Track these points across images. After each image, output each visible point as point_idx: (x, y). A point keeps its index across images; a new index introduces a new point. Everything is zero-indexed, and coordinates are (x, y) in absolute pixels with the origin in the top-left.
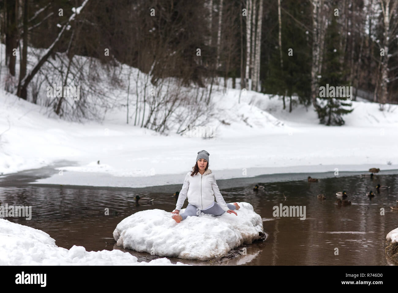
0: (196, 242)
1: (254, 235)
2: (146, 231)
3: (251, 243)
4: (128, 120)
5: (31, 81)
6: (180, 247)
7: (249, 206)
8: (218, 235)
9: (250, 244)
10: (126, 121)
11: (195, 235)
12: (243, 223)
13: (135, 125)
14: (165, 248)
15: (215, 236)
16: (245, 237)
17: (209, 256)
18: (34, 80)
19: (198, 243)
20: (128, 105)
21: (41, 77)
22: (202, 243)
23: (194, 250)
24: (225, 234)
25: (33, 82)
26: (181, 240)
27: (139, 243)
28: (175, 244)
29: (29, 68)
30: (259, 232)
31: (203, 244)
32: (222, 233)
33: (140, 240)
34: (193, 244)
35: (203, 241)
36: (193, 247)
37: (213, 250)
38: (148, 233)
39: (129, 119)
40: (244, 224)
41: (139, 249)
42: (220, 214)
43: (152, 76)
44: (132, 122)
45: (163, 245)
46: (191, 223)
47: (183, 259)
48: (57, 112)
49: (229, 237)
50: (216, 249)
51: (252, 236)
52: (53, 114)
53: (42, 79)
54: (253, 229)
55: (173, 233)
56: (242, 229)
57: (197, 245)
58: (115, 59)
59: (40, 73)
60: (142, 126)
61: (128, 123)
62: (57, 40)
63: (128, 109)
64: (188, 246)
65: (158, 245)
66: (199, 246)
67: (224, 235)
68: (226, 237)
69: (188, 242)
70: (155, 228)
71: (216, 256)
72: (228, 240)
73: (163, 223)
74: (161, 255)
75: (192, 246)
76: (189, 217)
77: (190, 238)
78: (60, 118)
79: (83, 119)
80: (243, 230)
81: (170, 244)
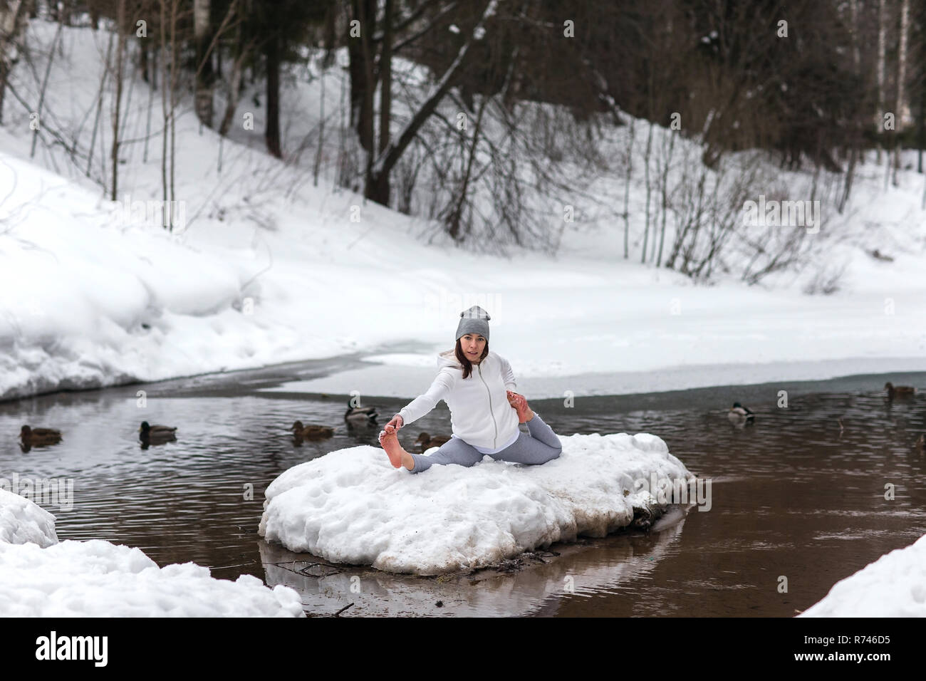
0: (419, 530)
1: (613, 515)
2: (314, 499)
3: (603, 535)
4: (626, 250)
5: (400, 161)
6: (378, 541)
7: (656, 443)
8: (490, 513)
9: (602, 538)
10: (622, 252)
11: (424, 510)
12: (588, 483)
13: (643, 260)
14: (343, 542)
15: (478, 515)
16: (585, 520)
17: (442, 565)
18: (405, 157)
19: (423, 532)
20: (625, 216)
21: (419, 152)
22: (435, 531)
23: (410, 549)
24: (509, 511)
25: (403, 164)
26: (385, 522)
27: (293, 529)
28: (368, 533)
29: (396, 130)
30: (634, 509)
31: (437, 534)
32: (501, 507)
33: (293, 523)
34: (411, 533)
35: (440, 526)
36: (410, 542)
37: (459, 550)
38: (318, 505)
39: (630, 247)
40: (591, 486)
41: (292, 545)
42: (538, 461)
43: (706, 146)
44: (636, 253)
45: (340, 536)
46: (437, 480)
47: (380, 571)
48: (453, 232)
49: (520, 519)
50: (469, 549)
51: (605, 518)
52: (442, 236)
53: (419, 157)
54: (615, 501)
55: (371, 506)
56: (581, 498)
57: (419, 537)
58: (617, 108)
59: (417, 143)
60: (658, 264)
61: (626, 256)
62: (456, 63)
63: (627, 224)
64: (398, 539)
65: (330, 534)
66: (425, 539)
67: (505, 513)
68: (511, 517)
69: (401, 528)
70: (339, 493)
71: (463, 566)
72: (516, 524)
73: (361, 481)
74: (333, 559)
75: (407, 539)
76: (435, 466)
77: (409, 519)
78: (457, 246)
79: (511, 248)
80: (581, 501)
81: (355, 532)
